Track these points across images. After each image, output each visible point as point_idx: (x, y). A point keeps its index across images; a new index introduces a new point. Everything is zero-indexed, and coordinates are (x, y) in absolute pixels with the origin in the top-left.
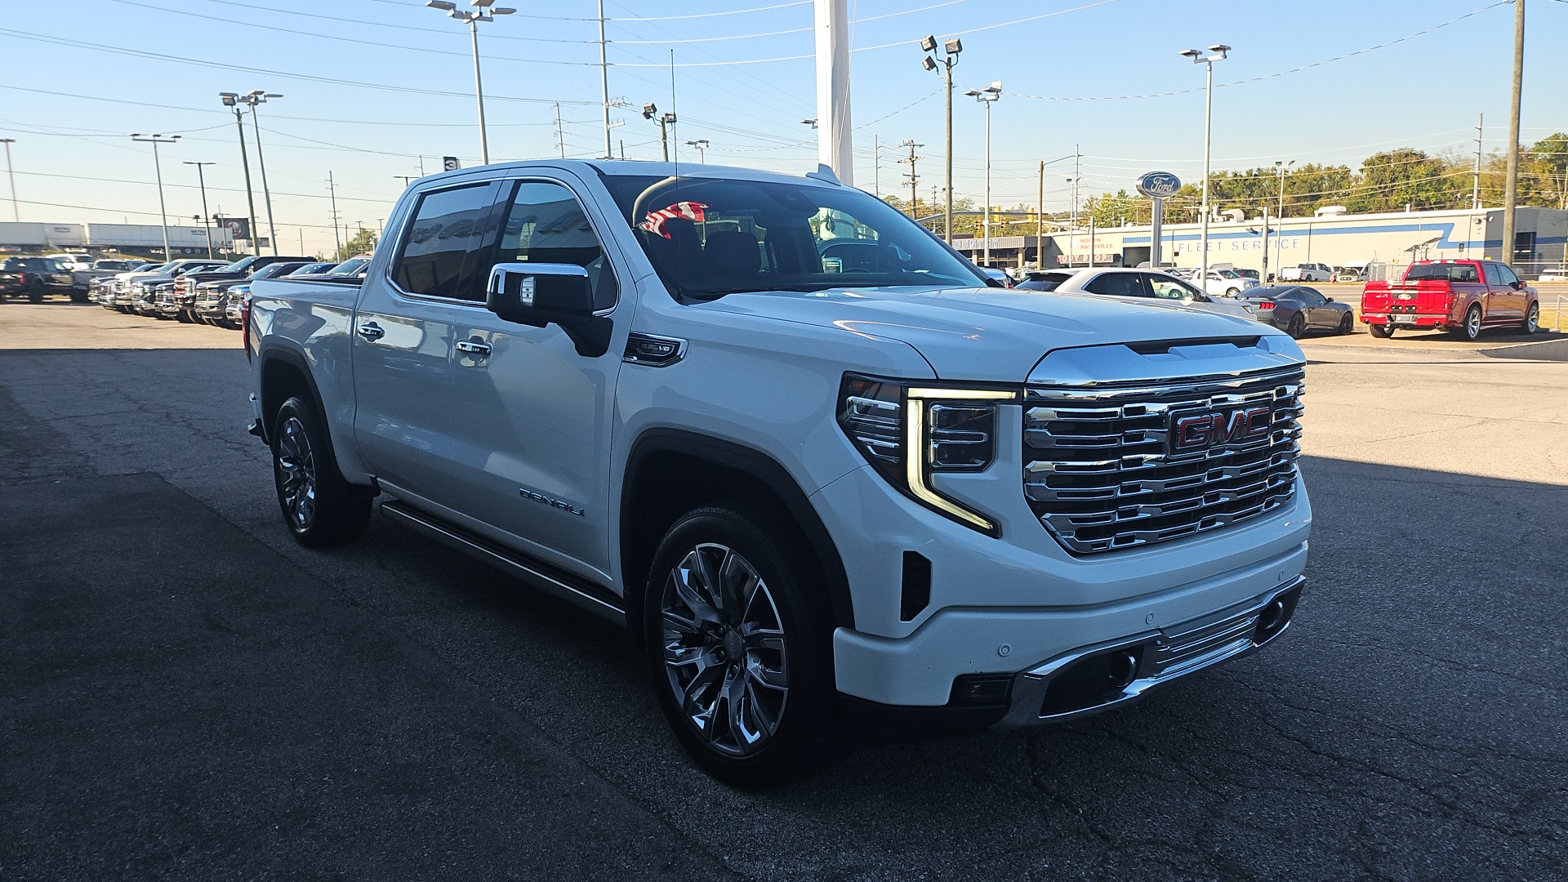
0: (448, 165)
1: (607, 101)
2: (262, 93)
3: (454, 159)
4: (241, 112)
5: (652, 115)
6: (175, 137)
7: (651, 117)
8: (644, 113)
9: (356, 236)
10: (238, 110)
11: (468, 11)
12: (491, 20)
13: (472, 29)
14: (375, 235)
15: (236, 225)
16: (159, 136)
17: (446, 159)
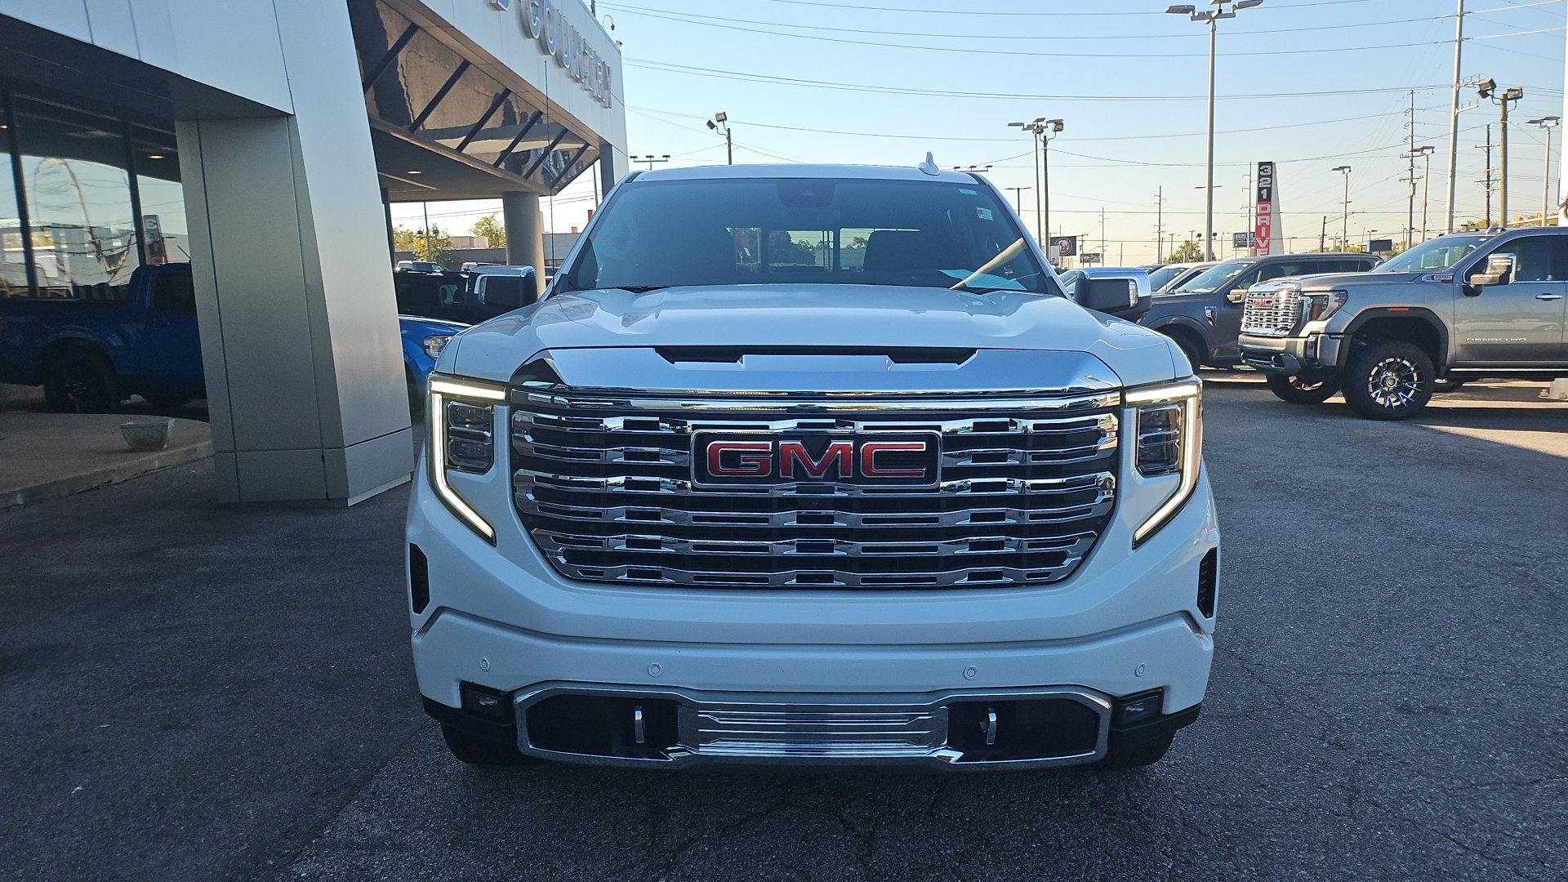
0: (1263, 170)
1: (1458, 81)
2: (1043, 120)
3: (1270, 163)
4: (1047, 138)
5: (1490, 92)
6: (988, 167)
7: (1488, 95)
8: (1479, 92)
9: (1179, 249)
10: (1045, 137)
11: (1210, 10)
12: (1233, 15)
13: (1211, 29)
14: (1198, 247)
15: (1065, 243)
16: (975, 167)
17: (1261, 164)
